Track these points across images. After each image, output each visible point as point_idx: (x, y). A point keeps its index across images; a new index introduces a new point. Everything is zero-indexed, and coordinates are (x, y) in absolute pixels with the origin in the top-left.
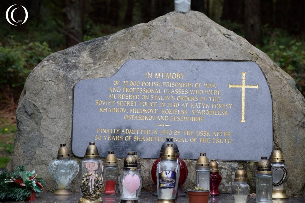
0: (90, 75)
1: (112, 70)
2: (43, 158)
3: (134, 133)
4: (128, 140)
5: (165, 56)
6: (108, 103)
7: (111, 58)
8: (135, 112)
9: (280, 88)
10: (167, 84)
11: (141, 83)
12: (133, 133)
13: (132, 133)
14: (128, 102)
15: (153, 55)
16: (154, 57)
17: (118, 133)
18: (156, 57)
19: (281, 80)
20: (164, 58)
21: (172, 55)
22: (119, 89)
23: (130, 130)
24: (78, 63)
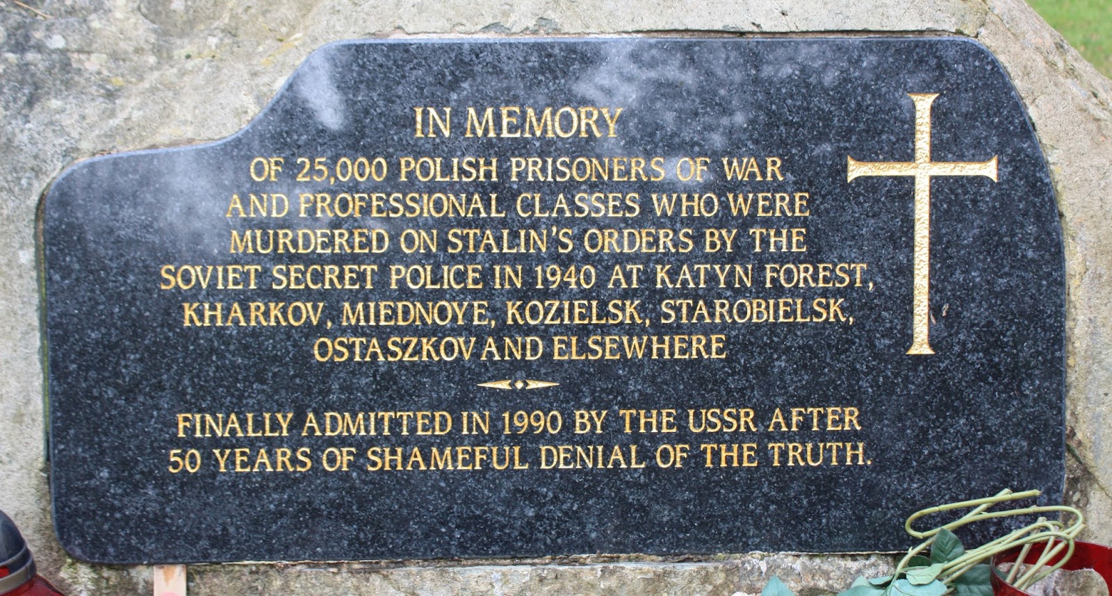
0: (130, 124)
1: (242, 96)
3: (367, 430)
4: (341, 467)
5: (513, 18)
6: (228, 278)
7: (245, 17)
8: (367, 319)
9: (1098, 169)
10: (531, 167)
11: (395, 168)
12: (363, 433)
13: (358, 431)
14: (332, 271)
15: (452, 13)
16: (456, 20)
17: (285, 433)
18: (470, 18)
19: (1099, 128)
20: (508, 25)
21: (554, 10)
22: (282, 200)
23: (347, 415)
24: (79, 51)
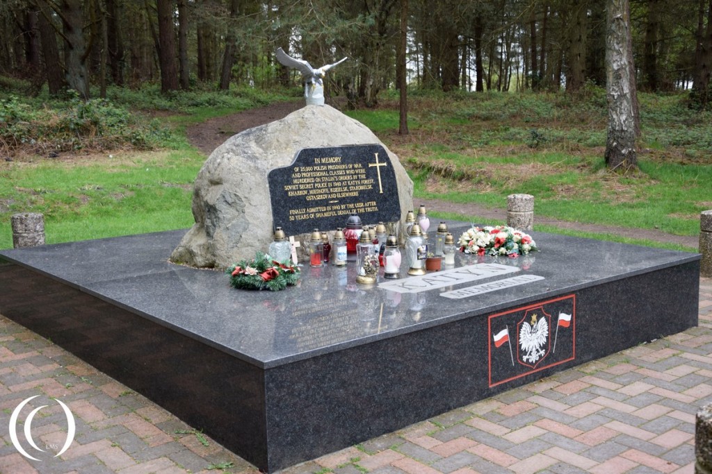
1: (288, 158)
2: (249, 241)
3: (315, 211)
4: (313, 217)
6: (294, 187)
8: (313, 193)
10: (331, 167)
11: (313, 168)
14: (307, 185)
17: (305, 212)
22: (299, 175)
23: (312, 208)
